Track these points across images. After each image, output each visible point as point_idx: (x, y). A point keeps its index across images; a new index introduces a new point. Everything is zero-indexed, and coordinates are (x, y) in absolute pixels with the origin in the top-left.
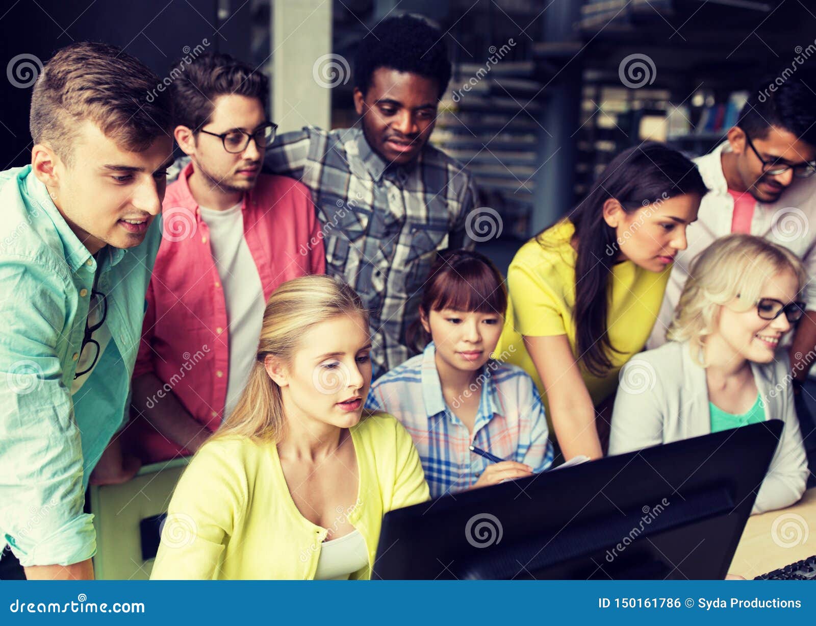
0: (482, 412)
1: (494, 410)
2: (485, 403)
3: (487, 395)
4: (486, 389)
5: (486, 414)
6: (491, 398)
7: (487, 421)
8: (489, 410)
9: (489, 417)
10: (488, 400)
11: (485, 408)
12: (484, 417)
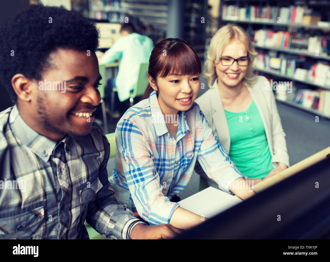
0: (181, 130)
1: (188, 128)
2: (183, 125)
3: (184, 120)
4: (183, 117)
5: (183, 131)
6: (186, 122)
7: (184, 135)
8: (185, 128)
9: (185, 132)
10: (184, 123)
11: (183, 128)
12: (182, 133)
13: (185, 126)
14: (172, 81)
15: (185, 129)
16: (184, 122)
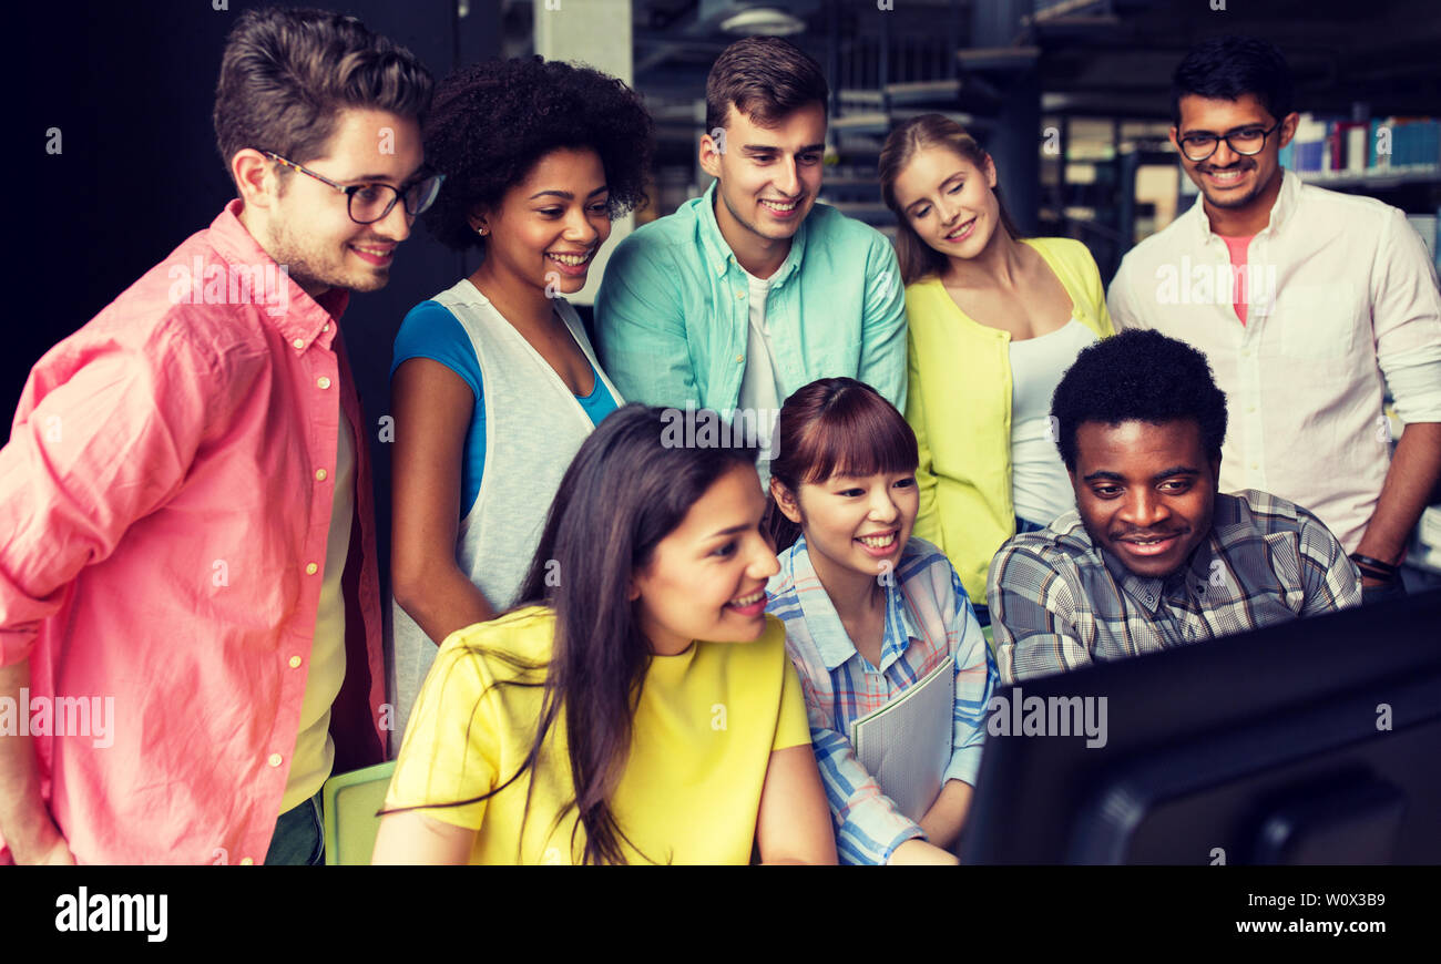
0: (892, 639)
1: (910, 633)
2: (894, 623)
4: (893, 599)
5: (898, 641)
6: (902, 613)
7: (900, 653)
8: (902, 634)
9: (903, 645)
10: (898, 618)
11: (896, 632)
12: (894, 646)
13: (900, 627)
14: (843, 493)
15: (900, 634)
16: (896, 613)
